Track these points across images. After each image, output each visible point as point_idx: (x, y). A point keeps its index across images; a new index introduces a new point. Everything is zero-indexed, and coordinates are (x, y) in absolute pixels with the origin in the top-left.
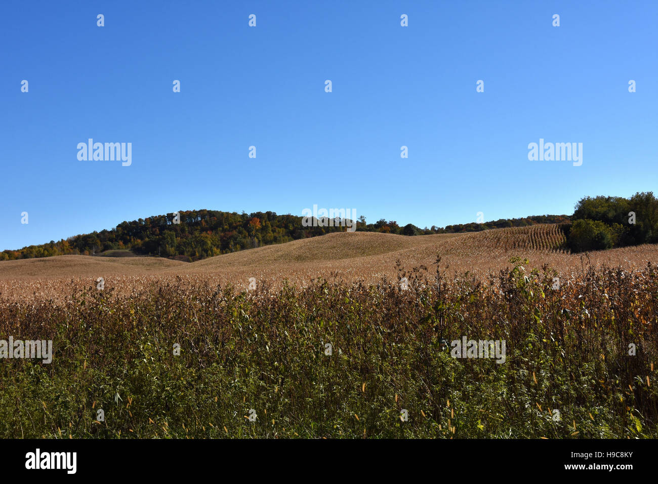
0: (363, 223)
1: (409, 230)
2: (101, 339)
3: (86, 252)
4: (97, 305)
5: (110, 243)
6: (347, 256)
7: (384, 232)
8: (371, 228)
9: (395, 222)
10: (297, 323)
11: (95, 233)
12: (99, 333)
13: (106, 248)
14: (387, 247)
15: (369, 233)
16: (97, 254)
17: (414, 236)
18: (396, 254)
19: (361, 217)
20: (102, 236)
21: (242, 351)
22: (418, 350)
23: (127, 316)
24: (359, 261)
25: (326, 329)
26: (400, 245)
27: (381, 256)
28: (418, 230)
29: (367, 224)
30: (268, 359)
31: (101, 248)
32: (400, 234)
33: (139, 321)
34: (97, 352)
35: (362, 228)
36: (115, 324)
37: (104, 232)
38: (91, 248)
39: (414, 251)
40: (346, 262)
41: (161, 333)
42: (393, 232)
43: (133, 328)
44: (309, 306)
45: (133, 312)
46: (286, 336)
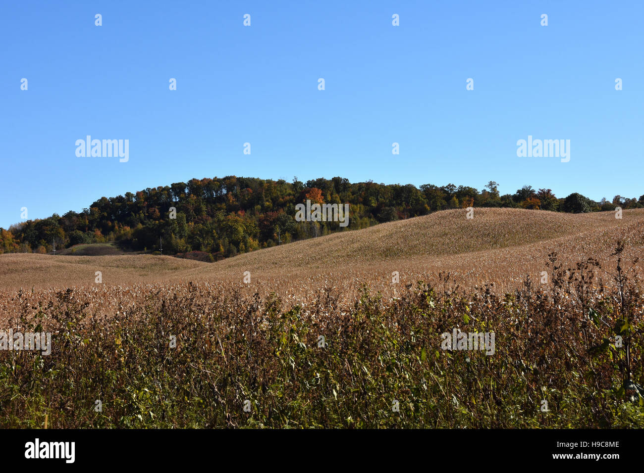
0: (494, 193)
1: (574, 203)
2: (68, 386)
3: (42, 248)
4: (62, 331)
5: (80, 233)
6: (468, 248)
7: (531, 207)
8: (508, 201)
9: (549, 190)
10: (384, 353)
11: (55, 217)
12: (65, 377)
13: (74, 241)
14: (534, 233)
15: (504, 210)
16: (59, 250)
17: (582, 214)
18: (551, 244)
19: (491, 184)
20: (67, 223)
21: (294, 398)
22: (588, 400)
23: (110, 348)
24: (488, 256)
25: (432, 364)
26: (559, 229)
27: (525, 248)
28: (590, 203)
29: (501, 194)
30: (336, 412)
31: (66, 241)
32: (558, 210)
33: (131, 355)
34: (62, 405)
35: (492, 201)
36: (90, 363)
37: (70, 215)
38: (49, 242)
39: (583, 239)
40: (467, 258)
41: (166, 374)
42: (545, 207)
43: (120, 368)
44: (403, 328)
45: (119, 342)
46: (364, 374)
